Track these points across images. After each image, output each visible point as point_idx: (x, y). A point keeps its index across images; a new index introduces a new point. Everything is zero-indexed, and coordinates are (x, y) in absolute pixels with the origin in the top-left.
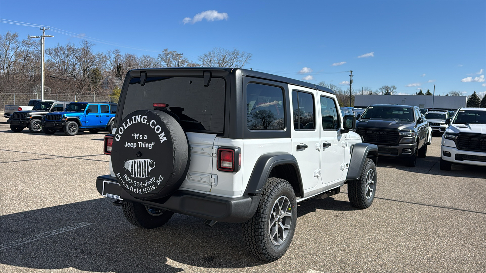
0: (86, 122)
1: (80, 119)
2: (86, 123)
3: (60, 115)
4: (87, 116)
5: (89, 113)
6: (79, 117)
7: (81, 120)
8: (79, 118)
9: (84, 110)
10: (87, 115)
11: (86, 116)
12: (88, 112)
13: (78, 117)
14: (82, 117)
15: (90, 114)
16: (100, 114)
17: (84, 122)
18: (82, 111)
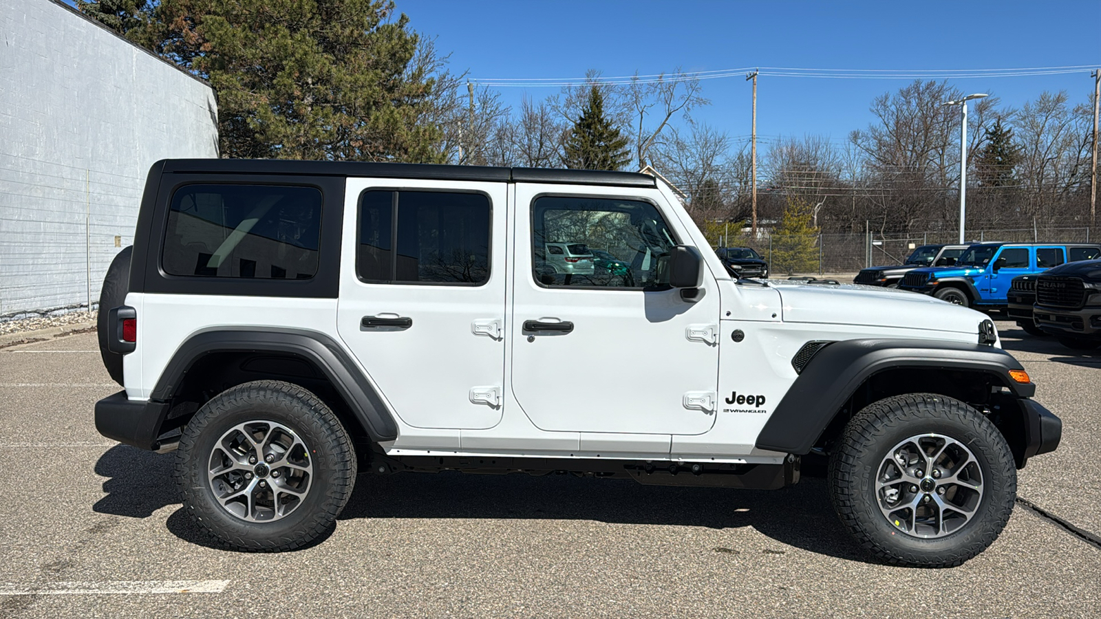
0: (991, 290)
1: (975, 284)
2: (991, 292)
3: (925, 274)
4: (995, 275)
5: (999, 268)
6: (974, 279)
7: (979, 285)
8: (973, 282)
9: (989, 262)
10: (997, 273)
11: (991, 276)
12: (997, 266)
13: (971, 278)
14: (981, 278)
15: (1001, 272)
16: (1033, 270)
17: (987, 290)
18: (985, 264)
